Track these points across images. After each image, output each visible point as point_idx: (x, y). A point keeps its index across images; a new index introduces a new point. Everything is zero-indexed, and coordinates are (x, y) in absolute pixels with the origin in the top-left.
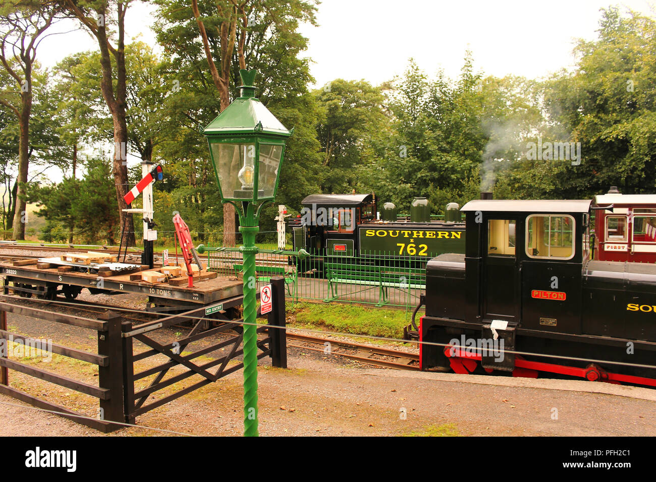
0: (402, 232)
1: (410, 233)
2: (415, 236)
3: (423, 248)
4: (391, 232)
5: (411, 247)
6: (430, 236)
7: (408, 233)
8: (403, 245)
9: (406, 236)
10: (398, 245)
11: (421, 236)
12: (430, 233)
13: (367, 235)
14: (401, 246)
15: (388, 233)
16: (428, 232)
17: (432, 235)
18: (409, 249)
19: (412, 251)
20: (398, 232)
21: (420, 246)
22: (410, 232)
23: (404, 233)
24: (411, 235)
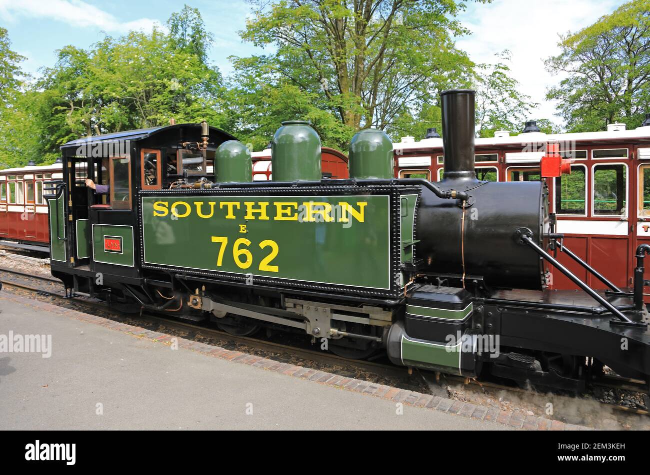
0: (222, 204)
1: (238, 207)
2: (249, 217)
3: (269, 250)
4: (199, 204)
5: (242, 246)
6: (284, 215)
7: (235, 207)
8: (224, 241)
9: (231, 216)
10: (215, 239)
11: (264, 217)
12: (284, 207)
13: (155, 214)
14: (221, 244)
15: (194, 208)
16: (279, 205)
17: (288, 211)
18: (236, 253)
19: (243, 258)
20: (212, 204)
21: (263, 245)
22: (238, 204)
23: (226, 207)
24: (240, 213)
